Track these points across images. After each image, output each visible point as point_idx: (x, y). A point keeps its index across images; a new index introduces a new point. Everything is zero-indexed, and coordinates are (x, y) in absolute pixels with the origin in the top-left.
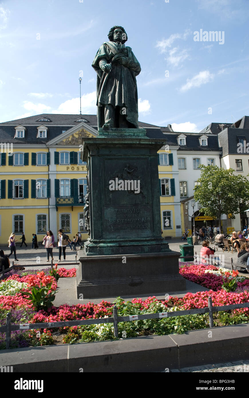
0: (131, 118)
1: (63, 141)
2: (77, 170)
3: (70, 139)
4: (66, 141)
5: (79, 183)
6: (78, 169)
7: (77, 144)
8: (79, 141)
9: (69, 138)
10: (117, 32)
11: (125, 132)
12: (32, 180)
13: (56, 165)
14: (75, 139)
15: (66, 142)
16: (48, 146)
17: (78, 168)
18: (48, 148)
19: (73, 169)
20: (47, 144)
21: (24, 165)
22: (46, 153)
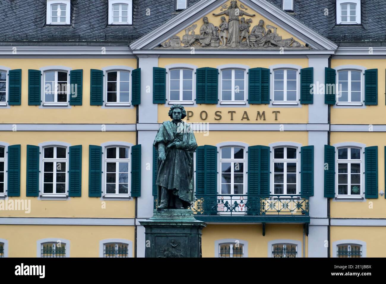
0: (184, 196)
1: (178, 35)
2: (216, 119)
3: (197, 31)
4: (187, 35)
5: (219, 156)
6: (218, 118)
7: (217, 45)
8: (222, 37)
9: (195, 26)
10: (175, 113)
11: (174, 213)
12: (90, 146)
13: (157, 105)
14: (211, 31)
15: (186, 38)
16: (134, 52)
17: (218, 114)
18: (136, 57)
19: (204, 117)
20: (133, 46)
21: (71, 105)
22: (131, 70)
